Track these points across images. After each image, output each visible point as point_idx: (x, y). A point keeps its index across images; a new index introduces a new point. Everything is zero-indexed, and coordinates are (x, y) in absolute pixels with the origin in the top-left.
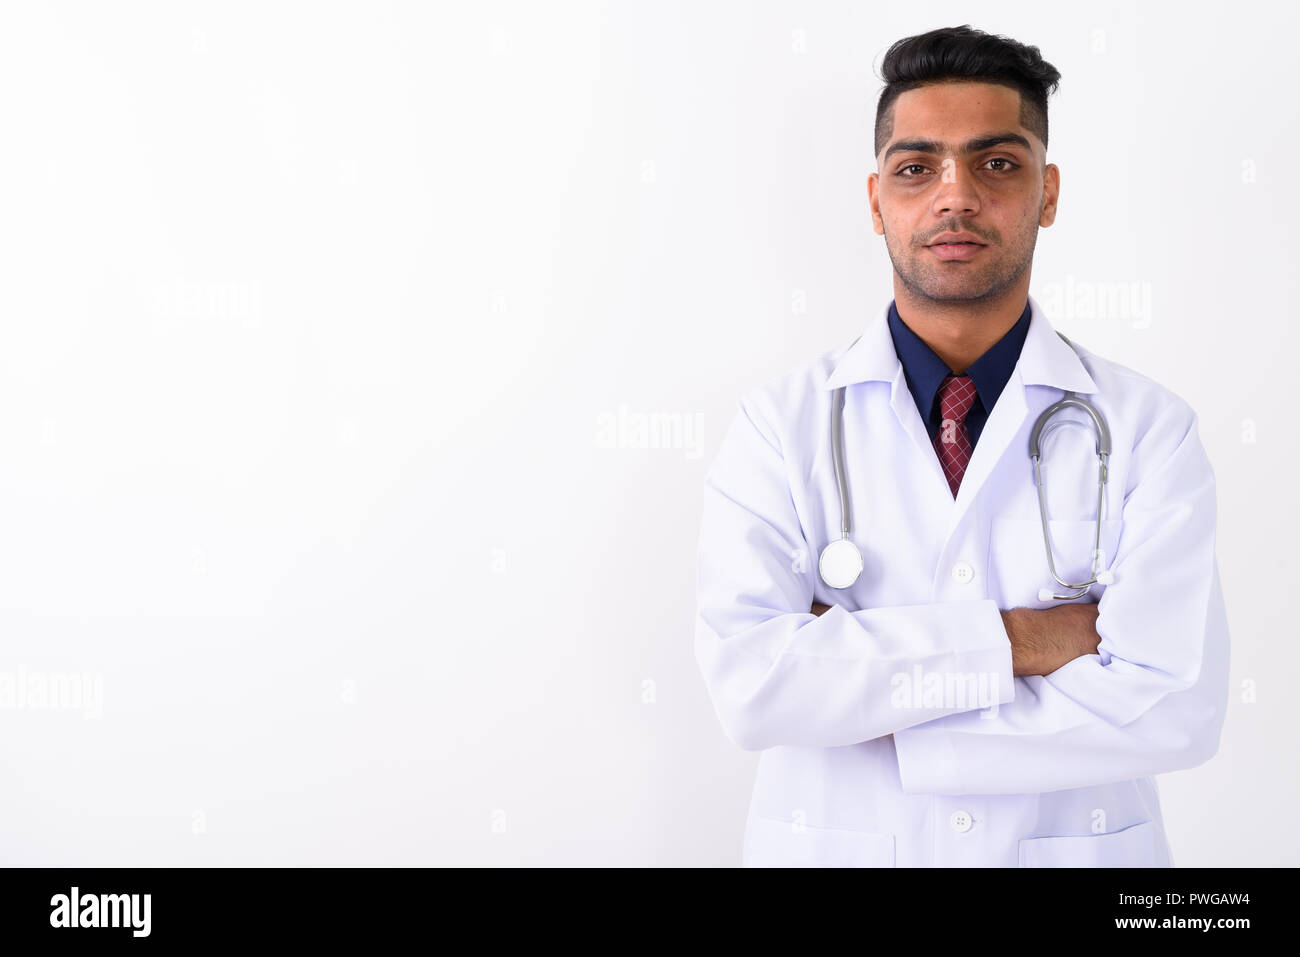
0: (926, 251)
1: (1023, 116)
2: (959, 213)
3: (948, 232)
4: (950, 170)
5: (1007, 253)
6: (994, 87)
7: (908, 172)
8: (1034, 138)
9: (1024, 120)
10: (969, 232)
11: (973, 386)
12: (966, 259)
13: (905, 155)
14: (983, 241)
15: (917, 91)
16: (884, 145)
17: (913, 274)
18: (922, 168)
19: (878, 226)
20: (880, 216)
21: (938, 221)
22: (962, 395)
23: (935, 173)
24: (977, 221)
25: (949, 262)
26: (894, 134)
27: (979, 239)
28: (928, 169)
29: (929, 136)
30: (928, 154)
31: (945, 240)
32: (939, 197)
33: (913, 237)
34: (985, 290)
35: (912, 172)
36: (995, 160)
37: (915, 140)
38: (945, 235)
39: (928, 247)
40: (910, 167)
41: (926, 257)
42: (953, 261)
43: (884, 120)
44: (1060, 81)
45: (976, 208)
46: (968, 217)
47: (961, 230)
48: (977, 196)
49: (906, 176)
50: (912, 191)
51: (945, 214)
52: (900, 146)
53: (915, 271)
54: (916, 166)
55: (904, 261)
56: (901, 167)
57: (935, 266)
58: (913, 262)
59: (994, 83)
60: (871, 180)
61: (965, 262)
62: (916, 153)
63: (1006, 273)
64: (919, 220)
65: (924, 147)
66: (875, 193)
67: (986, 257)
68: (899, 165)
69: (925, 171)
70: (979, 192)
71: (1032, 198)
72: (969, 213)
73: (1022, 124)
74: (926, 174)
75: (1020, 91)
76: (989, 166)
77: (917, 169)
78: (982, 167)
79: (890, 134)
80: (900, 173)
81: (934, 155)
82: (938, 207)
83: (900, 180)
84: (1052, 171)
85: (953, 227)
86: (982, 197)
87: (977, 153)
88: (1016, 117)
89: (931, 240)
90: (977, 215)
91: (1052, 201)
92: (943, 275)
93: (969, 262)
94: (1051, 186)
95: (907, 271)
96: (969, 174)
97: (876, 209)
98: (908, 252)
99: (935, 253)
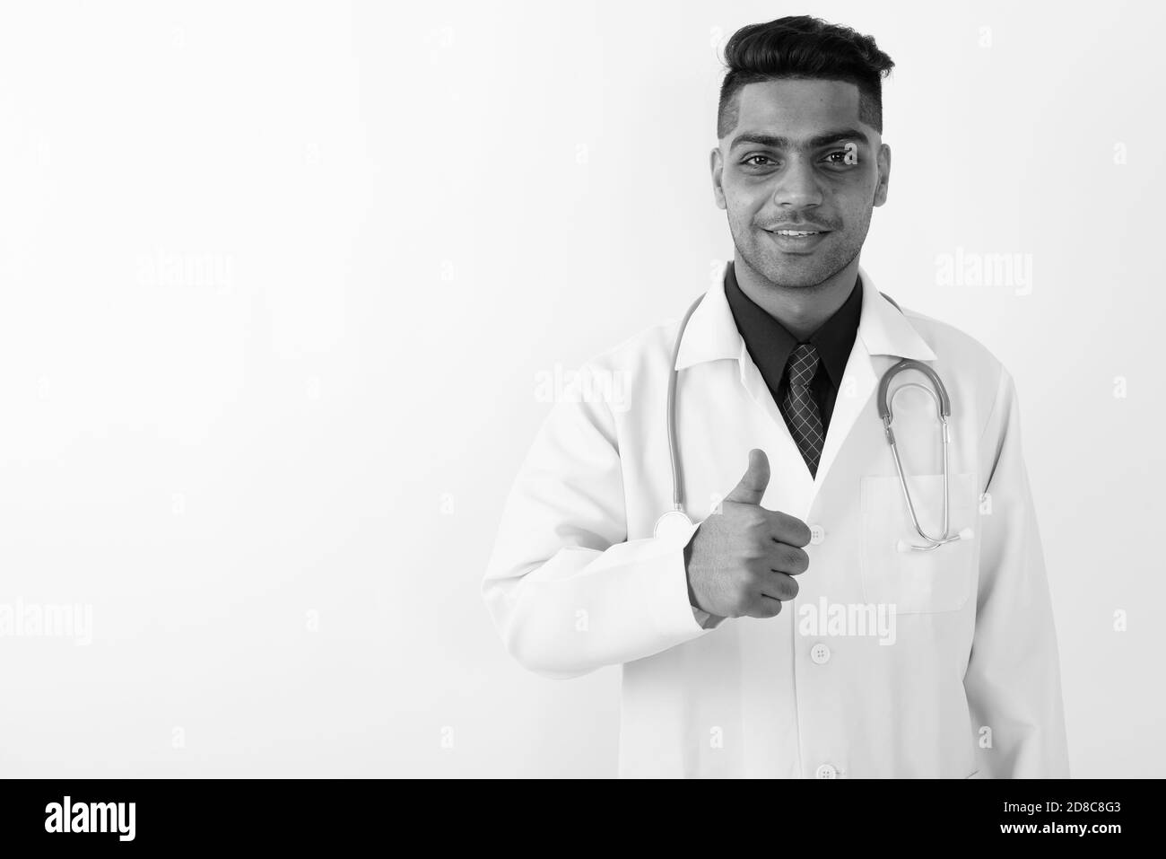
1: (862, 109)
2: (800, 207)
3: (789, 222)
4: (794, 163)
5: (848, 237)
6: (836, 83)
7: (752, 162)
8: (871, 130)
9: (863, 114)
10: (811, 224)
11: (818, 353)
12: (808, 251)
13: (750, 146)
14: (826, 230)
15: (762, 85)
16: (729, 133)
17: (755, 256)
18: (766, 159)
19: (720, 201)
20: (722, 191)
21: (780, 210)
22: (809, 361)
23: (779, 164)
24: (819, 211)
25: (789, 254)
26: (740, 124)
27: (823, 228)
28: (772, 160)
29: (772, 131)
30: (772, 148)
32: (782, 190)
33: (753, 221)
34: (824, 276)
35: (756, 162)
36: (835, 154)
37: (760, 134)
38: (787, 225)
40: (755, 157)
41: (765, 240)
42: (794, 254)
43: (728, 108)
45: (818, 200)
46: (809, 212)
47: (803, 222)
48: (820, 191)
49: (752, 165)
50: (758, 178)
51: (786, 205)
52: (745, 138)
53: (757, 253)
54: (760, 157)
56: (746, 157)
57: (775, 254)
58: (754, 243)
59: (836, 79)
60: (714, 154)
61: (806, 255)
62: (761, 146)
63: (844, 258)
64: (759, 207)
65: (768, 141)
66: (717, 167)
67: (827, 243)
68: (745, 155)
69: (769, 162)
70: (821, 185)
71: (870, 187)
72: (812, 207)
73: (861, 118)
74: (770, 165)
75: (859, 85)
76: (829, 159)
77: (762, 160)
78: (823, 160)
79: (735, 123)
80: (746, 162)
81: (777, 150)
82: (780, 199)
83: (744, 168)
84: (885, 151)
85: (795, 217)
86: (824, 188)
87: (819, 149)
88: (855, 112)
90: (820, 207)
91: (885, 180)
92: (785, 265)
93: (811, 254)
94: (884, 164)
95: (748, 252)
96: (811, 170)
97: (718, 182)
98: (748, 234)
99: (775, 242)
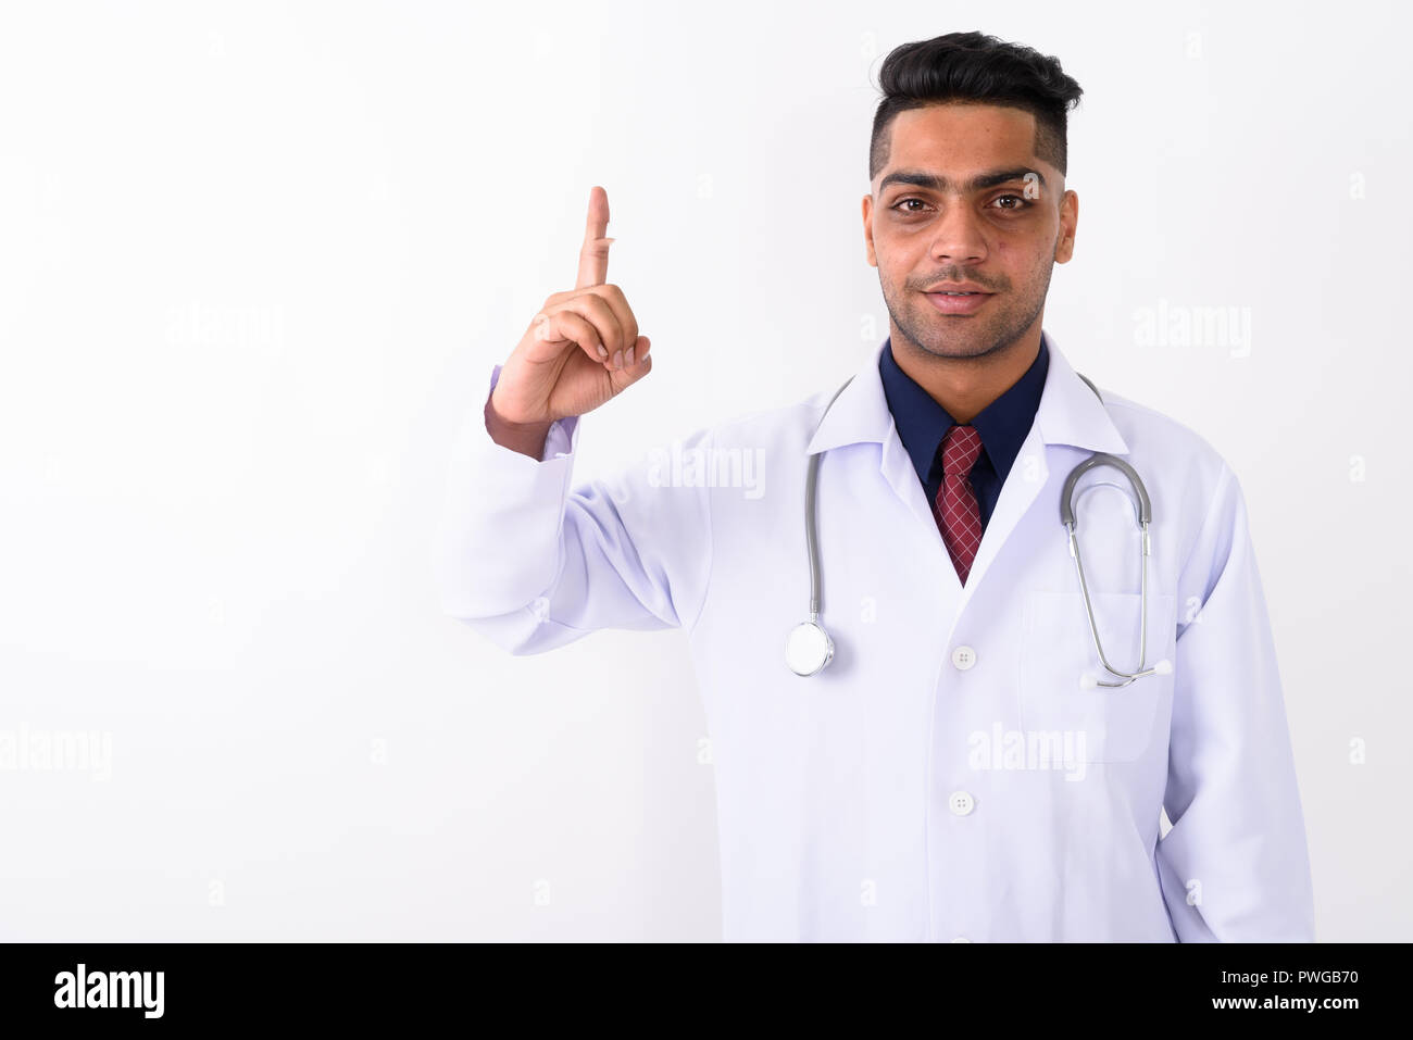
0: (922, 297)
1: (1038, 142)
2: (961, 261)
3: (948, 281)
4: (954, 207)
5: (1017, 301)
6: (1006, 110)
7: (905, 207)
8: (1052, 169)
9: (1040, 148)
10: (972, 282)
11: (979, 437)
12: (970, 313)
13: (902, 187)
14: (991, 291)
15: (918, 111)
16: (879, 171)
17: (909, 320)
18: (922, 203)
19: (870, 256)
20: (873, 245)
21: (938, 267)
22: (966, 446)
23: (936, 210)
24: (982, 268)
25: (949, 316)
26: (892, 160)
27: (986, 289)
28: (929, 205)
29: (930, 170)
30: (927, 190)
31: (945, 289)
32: (939, 241)
33: (908, 281)
34: (991, 345)
35: (910, 207)
36: (1005, 197)
37: (914, 172)
38: (946, 284)
39: (925, 293)
40: (909, 201)
41: (922, 304)
42: (954, 315)
43: (879, 141)
44: (1082, 96)
45: (982, 254)
46: (972, 267)
47: (964, 280)
48: (983, 241)
49: (903, 211)
50: (910, 229)
51: (945, 260)
52: (896, 178)
53: (911, 318)
54: (915, 201)
55: (898, 306)
56: (897, 201)
57: (933, 318)
58: (908, 308)
59: (1008, 106)
60: (866, 203)
61: (968, 317)
62: (915, 187)
63: (1014, 325)
64: (916, 262)
65: (924, 181)
66: (869, 217)
67: (993, 307)
68: (896, 198)
69: (925, 207)
70: (986, 236)
71: (1047, 239)
72: (974, 261)
73: (1037, 153)
74: (927, 211)
75: (1035, 114)
76: (998, 204)
77: (917, 204)
78: (990, 205)
79: (885, 159)
80: (896, 207)
81: (934, 191)
82: (937, 251)
83: (896, 214)
84: (1071, 199)
85: (954, 275)
86: (989, 240)
87: (983, 191)
88: (1030, 146)
89: (928, 288)
90: (984, 262)
91: (1070, 233)
92: (943, 330)
93: (973, 316)
94: (1069, 215)
95: (901, 318)
96: (974, 216)
97: (870, 236)
98: (902, 297)
99: (934, 304)
